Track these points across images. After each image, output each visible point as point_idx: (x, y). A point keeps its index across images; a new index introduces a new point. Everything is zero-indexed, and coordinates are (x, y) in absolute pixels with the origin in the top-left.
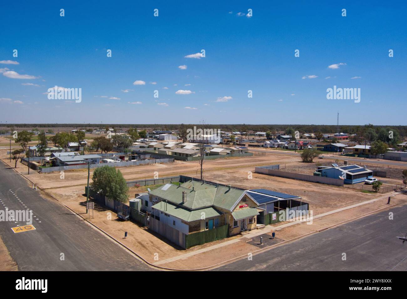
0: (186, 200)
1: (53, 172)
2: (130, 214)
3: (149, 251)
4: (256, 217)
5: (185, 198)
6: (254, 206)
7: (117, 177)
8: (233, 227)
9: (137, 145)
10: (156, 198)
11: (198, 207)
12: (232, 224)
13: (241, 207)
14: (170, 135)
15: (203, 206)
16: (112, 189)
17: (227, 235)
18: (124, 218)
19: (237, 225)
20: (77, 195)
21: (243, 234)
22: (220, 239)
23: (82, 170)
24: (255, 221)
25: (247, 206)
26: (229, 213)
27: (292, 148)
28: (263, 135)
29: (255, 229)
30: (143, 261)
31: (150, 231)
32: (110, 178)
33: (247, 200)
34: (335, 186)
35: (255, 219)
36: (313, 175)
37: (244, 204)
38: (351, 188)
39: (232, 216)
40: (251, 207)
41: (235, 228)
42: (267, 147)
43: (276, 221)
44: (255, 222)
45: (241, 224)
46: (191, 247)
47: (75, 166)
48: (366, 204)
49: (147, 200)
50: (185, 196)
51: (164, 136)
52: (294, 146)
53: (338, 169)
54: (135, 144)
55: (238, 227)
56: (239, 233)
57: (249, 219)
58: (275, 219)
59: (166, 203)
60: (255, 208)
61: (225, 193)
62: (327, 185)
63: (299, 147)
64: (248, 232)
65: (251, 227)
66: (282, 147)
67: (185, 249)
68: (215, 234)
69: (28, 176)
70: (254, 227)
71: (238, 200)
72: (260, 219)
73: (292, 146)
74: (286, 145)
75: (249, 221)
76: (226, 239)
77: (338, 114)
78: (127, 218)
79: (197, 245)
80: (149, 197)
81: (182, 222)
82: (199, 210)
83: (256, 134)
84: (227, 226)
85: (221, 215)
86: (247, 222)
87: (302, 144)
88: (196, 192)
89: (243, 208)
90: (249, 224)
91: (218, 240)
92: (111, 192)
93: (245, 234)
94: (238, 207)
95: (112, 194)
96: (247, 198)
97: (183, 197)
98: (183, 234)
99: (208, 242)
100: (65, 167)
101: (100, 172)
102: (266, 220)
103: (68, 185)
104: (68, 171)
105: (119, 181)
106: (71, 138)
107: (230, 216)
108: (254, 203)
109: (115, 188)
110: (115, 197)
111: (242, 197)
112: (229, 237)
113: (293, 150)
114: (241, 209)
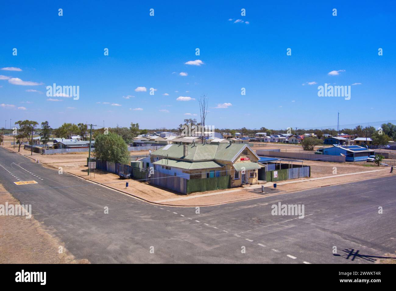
0: (187, 153)
1: (55, 154)
2: (131, 172)
3: (150, 195)
4: (257, 172)
5: (186, 152)
6: (255, 160)
7: (118, 141)
8: (234, 178)
9: (138, 140)
10: (157, 158)
11: (199, 159)
12: (233, 176)
13: (242, 160)
14: (171, 133)
15: (204, 158)
16: (114, 152)
17: (228, 186)
18: (125, 177)
19: (238, 177)
20: (79, 166)
21: (244, 186)
22: (221, 188)
23: (84, 153)
24: (256, 175)
25: (248, 160)
26: (230, 164)
27: (293, 142)
28: (263, 135)
29: (256, 184)
30: (144, 201)
31: (151, 184)
32: (111, 142)
33: (248, 153)
34: (337, 163)
35: (256, 173)
36: (314, 154)
37: (245, 157)
38: (353, 164)
39: (233, 168)
40: (252, 161)
41: (236, 180)
42: (268, 142)
43: (278, 179)
44: (256, 177)
45: (242, 177)
46: (192, 192)
47: (78, 149)
48: (369, 173)
49: (148, 162)
50: (186, 149)
51: (165, 134)
52: (294, 141)
53: (339, 148)
54: (137, 139)
55: (239, 179)
56: (240, 185)
57: (251, 173)
58: (277, 177)
59: (167, 160)
60: (256, 162)
61: (226, 148)
62: (328, 162)
63: (299, 141)
64: (249, 185)
65: (252, 181)
66: (283, 141)
67: (186, 194)
68: (216, 183)
69: (31, 156)
70: (256, 182)
71: (239, 151)
72: (261, 175)
73: (293, 140)
74: (287, 140)
75: (251, 175)
76: (227, 189)
77: (339, 114)
78: (128, 177)
79: (198, 191)
80: (151, 158)
81: (183, 172)
82: (200, 163)
83: (257, 135)
84: (228, 177)
85: (222, 167)
86: (248, 176)
87: (303, 138)
88: (197, 147)
89: (244, 161)
90: (250, 178)
91: (219, 189)
92: (113, 155)
93: (245, 186)
94: (239, 159)
95: (114, 157)
96: (248, 151)
97: (184, 151)
98: (184, 179)
99: (209, 190)
100: (67, 149)
101: (102, 138)
102: (268, 176)
103: (70, 161)
104: (70, 153)
105: (120, 145)
106: (73, 128)
107: (231, 167)
108: (255, 156)
109: (117, 152)
110: (117, 161)
111: (244, 149)
112: (230, 188)
113: (294, 143)
114: (242, 162)
